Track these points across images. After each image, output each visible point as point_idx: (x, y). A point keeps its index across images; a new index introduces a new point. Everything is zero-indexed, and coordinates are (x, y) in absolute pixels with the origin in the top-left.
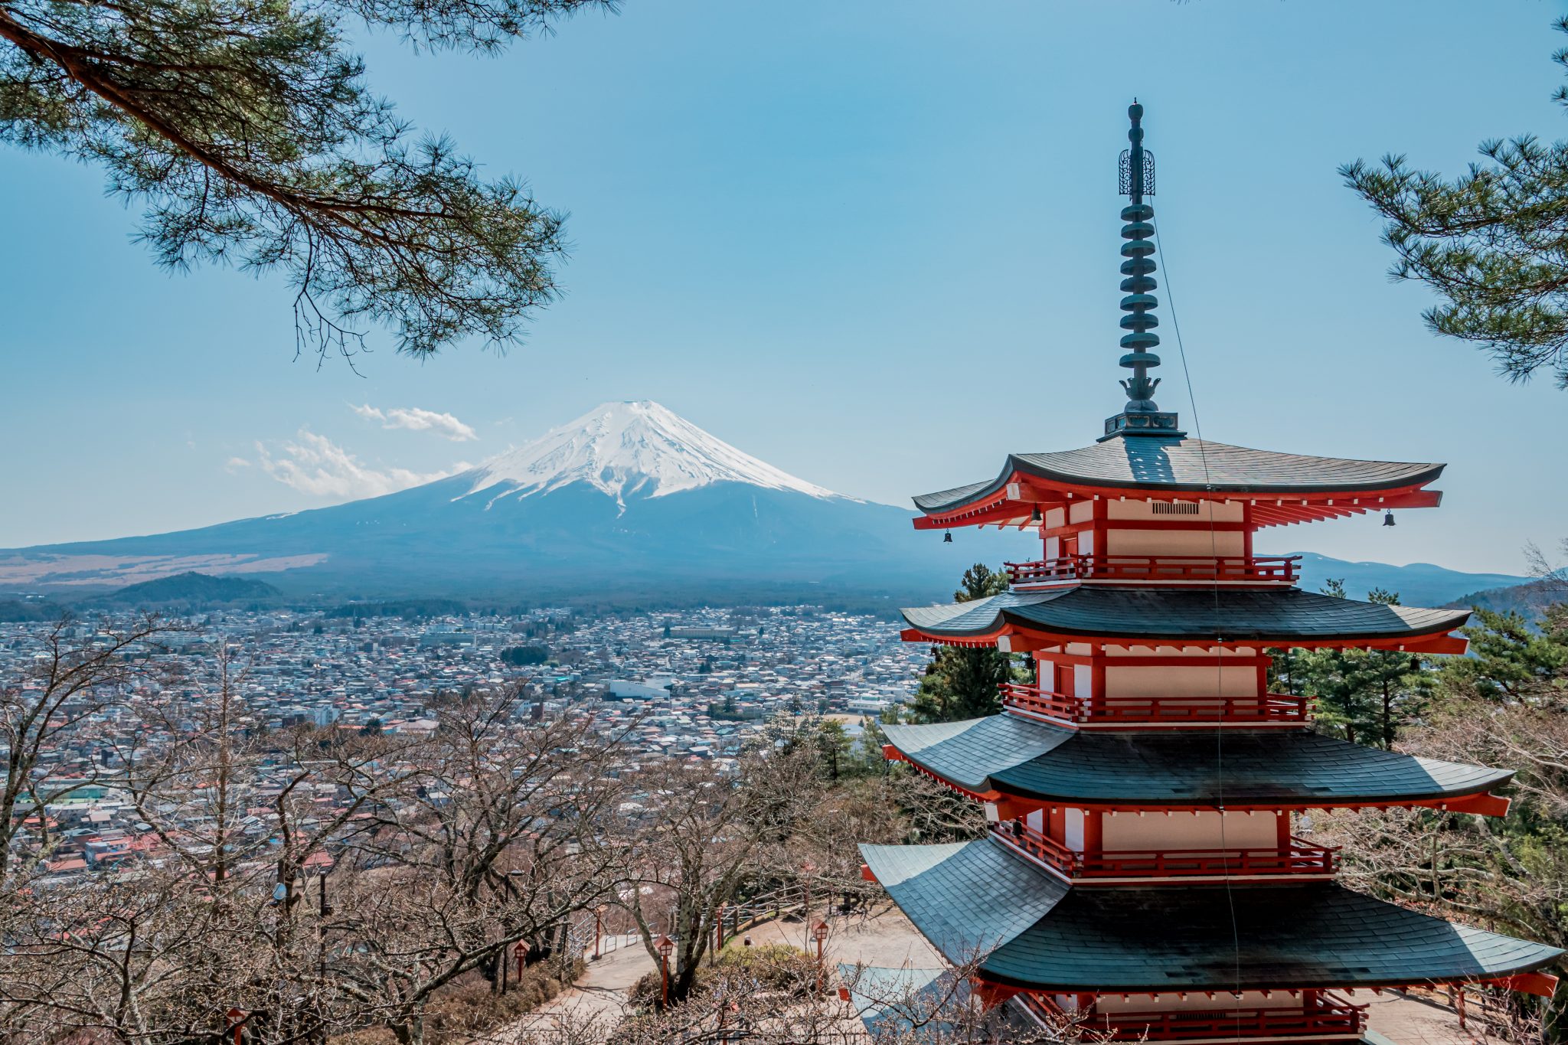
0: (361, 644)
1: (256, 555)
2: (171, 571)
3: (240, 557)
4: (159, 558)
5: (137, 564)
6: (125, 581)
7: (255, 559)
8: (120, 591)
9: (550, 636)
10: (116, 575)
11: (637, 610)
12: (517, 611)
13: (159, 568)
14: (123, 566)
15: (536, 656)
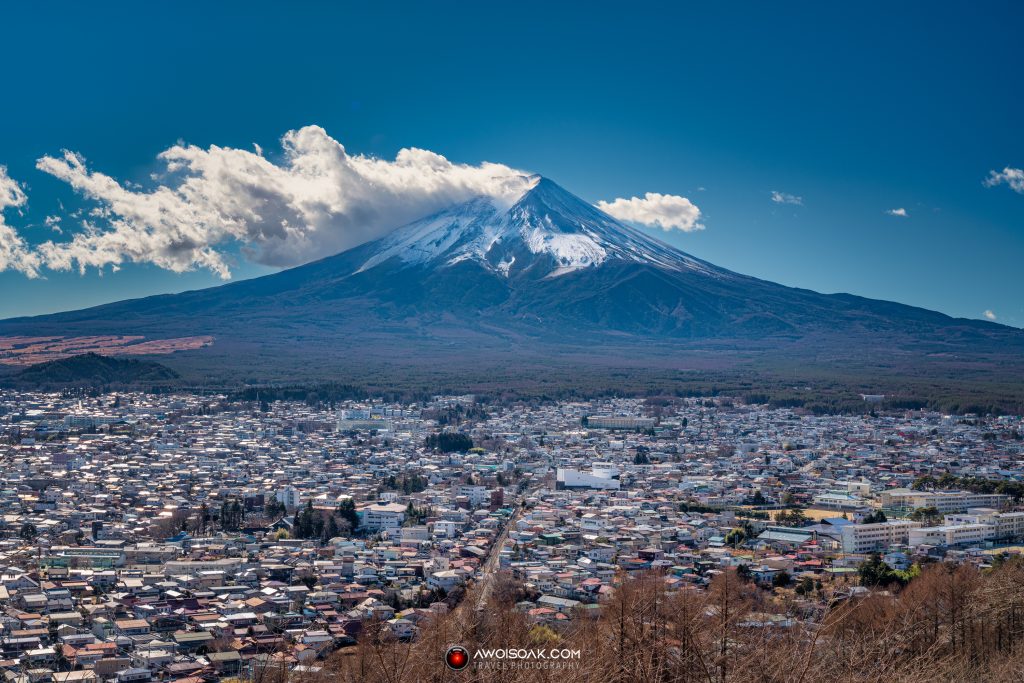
0: (280, 429)
1: (142, 337)
2: (64, 352)
3: (127, 338)
4: (49, 339)
5: (29, 345)
6: (23, 361)
7: (143, 341)
8: (25, 371)
9: (464, 423)
10: (12, 355)
11: (545, 398)
12: (423, 397)
13: (51, 349)
14: (16, 347)
15: (462, 444)
